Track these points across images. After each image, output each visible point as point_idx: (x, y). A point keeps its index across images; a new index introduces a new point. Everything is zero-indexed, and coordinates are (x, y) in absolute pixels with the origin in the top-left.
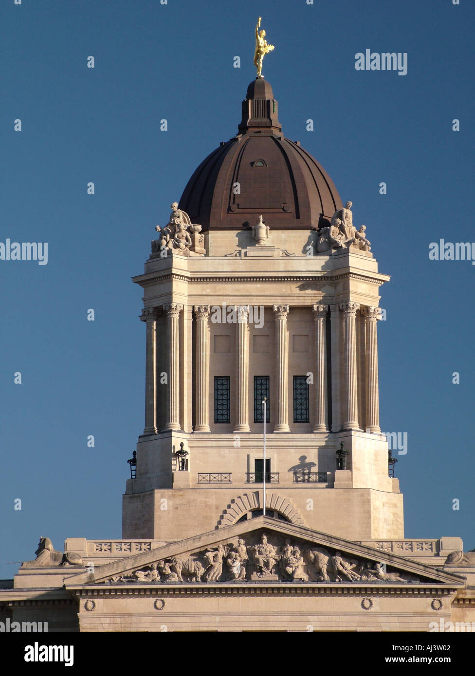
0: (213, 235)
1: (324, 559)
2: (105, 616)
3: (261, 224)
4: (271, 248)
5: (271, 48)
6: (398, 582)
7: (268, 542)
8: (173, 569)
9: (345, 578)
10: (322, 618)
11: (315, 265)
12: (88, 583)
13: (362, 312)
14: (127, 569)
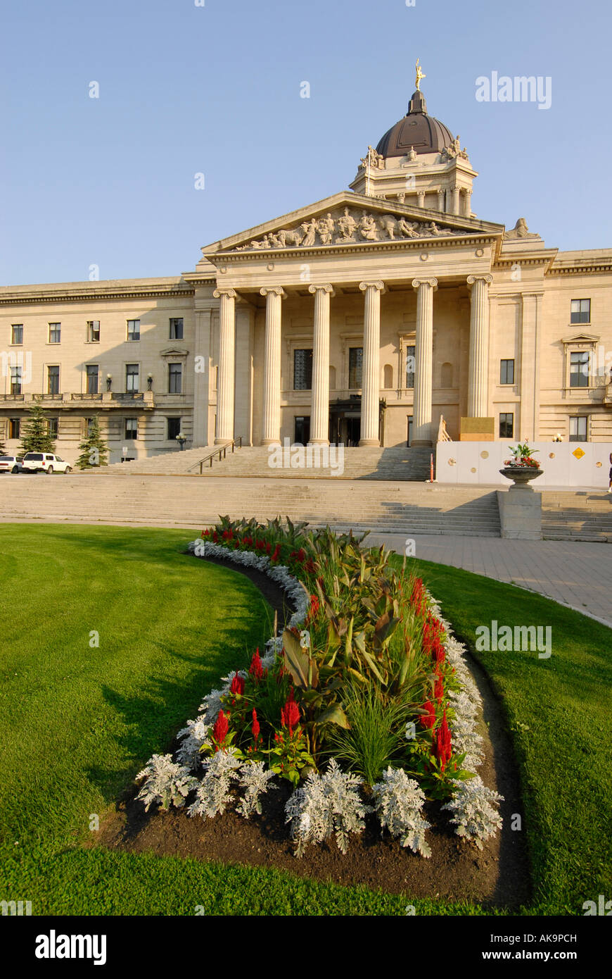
0: (388, 159)
1: (391, 225)
2: (233, 276)
3: (412, 151)
4: (417, 162)
5: (424, 76)
6: (448, 235)
7: (349, 214)
8: (278, 238)
9: (407, 236)
10: (389, 270)
11: (442, 168)
12: (218, 251)
13: (463, 193)
14: (246, 239)
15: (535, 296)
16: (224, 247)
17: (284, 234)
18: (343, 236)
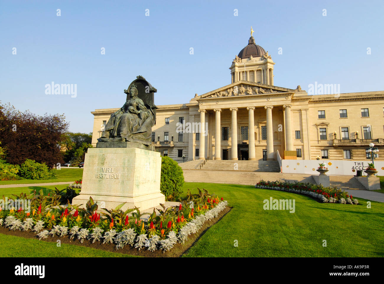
0: (243, 60)
1: (257, 90)
2: (205, 106)
3: (251, 56)
4: (253, 60)
5: (254, 31)
6: (276, 93)
7: (243, 86)
8: (220, 94)
9: (262, 93)
10: (257, 103)
11: (262, 62)
12: (200, 98)
13: (270, 70)
14: (209, 94)
15: (306, 110)
16: (202, 97)
17: (222, 93)
18: (241, 93)
